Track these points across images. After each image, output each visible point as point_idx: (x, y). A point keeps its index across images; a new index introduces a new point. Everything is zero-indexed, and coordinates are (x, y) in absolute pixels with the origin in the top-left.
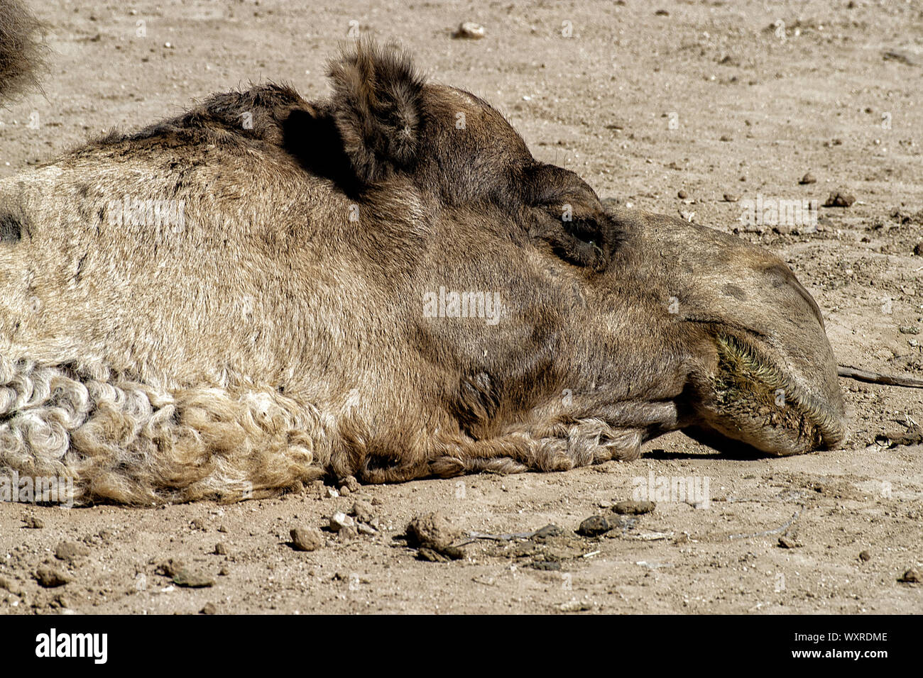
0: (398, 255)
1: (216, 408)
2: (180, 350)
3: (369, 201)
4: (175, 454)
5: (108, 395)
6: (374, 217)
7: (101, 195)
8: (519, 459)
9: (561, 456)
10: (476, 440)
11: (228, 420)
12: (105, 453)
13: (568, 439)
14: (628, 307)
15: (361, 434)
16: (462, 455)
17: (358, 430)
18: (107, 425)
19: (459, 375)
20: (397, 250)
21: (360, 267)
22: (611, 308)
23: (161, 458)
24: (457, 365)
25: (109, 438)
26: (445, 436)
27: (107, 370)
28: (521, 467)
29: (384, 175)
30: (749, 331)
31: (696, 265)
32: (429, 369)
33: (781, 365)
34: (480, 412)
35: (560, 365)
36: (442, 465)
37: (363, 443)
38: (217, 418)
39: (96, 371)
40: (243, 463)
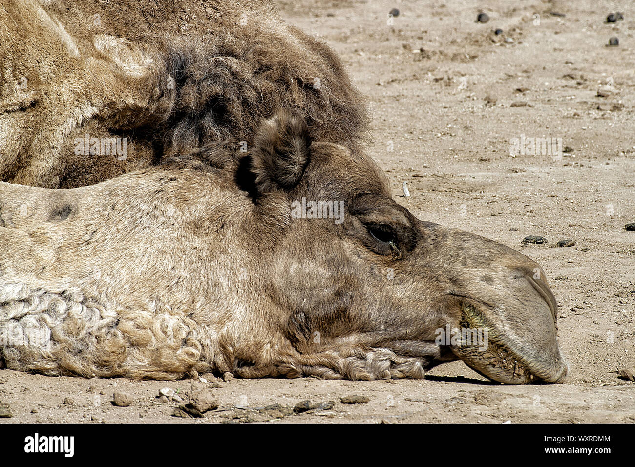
0: (268, 238)
1: (140, 321)
2: (126, 286)
3: (260, 204)
4: (107, 346)
5: (76, 309)
6: (260, 213)
7: (118, 196)
8: (335, 369)
9: (361, 371)
10: (301, 353)
11: (144, 328)
12: (66, 342)
13: (366, 360)
14: (413, 282)
15: (230, 344)
16: (294, 363)
17: (229, 342)
18: (70, 326)
19: (290, 313)
20: (268, 235)
21: (245, 245)
22: (402, 281)
23: (99, 347)
24: (289, 307)
25: (70, 333)
26: (282, 351)
27: (81, 296)
28: (338, 375)
29: (270, 189)
30: (484, 303)
31: (469, 262)
32: (275, 309)
33: (499, 326)
34: (300, 336)
35: (353, 311)
36: (283, 369)
37: (231, 351)
38: (138, 327)
39: (75, 296)
40: (148, 353)
